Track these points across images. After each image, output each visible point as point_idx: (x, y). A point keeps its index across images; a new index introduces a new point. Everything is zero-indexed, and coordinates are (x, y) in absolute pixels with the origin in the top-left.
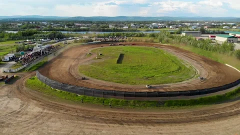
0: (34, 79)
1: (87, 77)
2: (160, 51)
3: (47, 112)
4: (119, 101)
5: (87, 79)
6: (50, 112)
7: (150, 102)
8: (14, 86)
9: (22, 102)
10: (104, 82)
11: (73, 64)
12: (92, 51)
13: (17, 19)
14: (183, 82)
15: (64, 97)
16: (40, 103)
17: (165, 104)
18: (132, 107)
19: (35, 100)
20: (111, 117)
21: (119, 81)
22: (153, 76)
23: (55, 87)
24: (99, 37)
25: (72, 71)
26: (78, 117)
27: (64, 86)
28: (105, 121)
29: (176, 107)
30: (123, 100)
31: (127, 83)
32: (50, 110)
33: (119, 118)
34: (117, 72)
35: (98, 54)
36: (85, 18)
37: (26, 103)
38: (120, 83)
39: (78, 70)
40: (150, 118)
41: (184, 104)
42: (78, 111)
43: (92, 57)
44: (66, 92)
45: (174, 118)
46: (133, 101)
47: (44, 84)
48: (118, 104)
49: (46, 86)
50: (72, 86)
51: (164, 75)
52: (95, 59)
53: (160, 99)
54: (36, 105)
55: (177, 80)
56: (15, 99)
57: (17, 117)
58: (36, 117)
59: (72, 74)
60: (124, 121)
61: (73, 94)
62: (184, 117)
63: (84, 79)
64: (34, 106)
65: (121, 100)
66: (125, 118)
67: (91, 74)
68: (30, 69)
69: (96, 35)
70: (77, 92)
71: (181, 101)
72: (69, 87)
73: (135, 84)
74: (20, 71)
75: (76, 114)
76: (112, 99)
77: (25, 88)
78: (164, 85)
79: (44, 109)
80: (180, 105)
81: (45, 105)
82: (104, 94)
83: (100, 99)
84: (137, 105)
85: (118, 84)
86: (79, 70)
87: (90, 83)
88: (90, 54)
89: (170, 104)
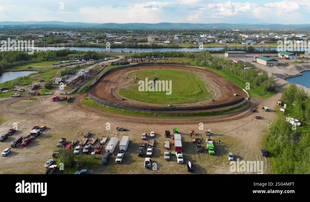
0: (87, 99)
1: (126, 98)
2: (193, 75)
3: (104, 118)
4: (147, 113)
5: (126, 100)
6: (106, 118)
7: (166, 114)
8: (75, 104)
9: (86, 113)
10: (138, 102)
11: (114, 87)
12: (129, 75)
13: (33, 26)
14: (197, 103)
15: (112, 111)
16: (98, 114)
17: (176, 115)
18: (156, 117)
19: (94, 112)
20: (142, 121)
21: (150, 101)
22: (177, 98)
23: (105, 105)
24: (135, 57)
25: (114, 93)
26: (123, 121)
27: (112, 104)
28: (138, 123)
29: (182, 117)
30: (150, 113)
31: (155, 103)
32: (105, 117)
33: (146, 121)
34: (149, 95)
35: (134, 78)
36: (118, 25)
37: (89, 114)
38: (151, 103)
39: (118, 93)
40: (164, 122)
41: (188, 115)
42: (122, 118)
43: (129, 81)
44: (113, 108)
45: (179, 122)
46: (156, 113)
47: (97, 103)
48: (147, 115)
49: (98, 104)
50: (117, 104)
51: (186, 97)
52: (131, 83)
53: (173, 112)
54: (96, 115)
55: (193, 101)
56: (79, 112)
57: (86, 121)
58: (98, 121)
59: (114, 96)
60: (149, 123)
61: (118, 109)
62: (185, 122)
63: (124, 99)
64: (94, 115)
65: (148, 113)
66: (150, 122)
67: (129, 96)
68: (80, 92)
69: (132, 55)
70: (120, 108)
71: (187, 114)
72: (115, 105)
73: (161, 103)
74: (73, 93)
75: (121, 119)
76: (143, 112)
77: (83, 105)
78: (183, 104)
79: (102, 117)
80: (185, 116)
81: (101, 115)
82: (138, 109)
83: (136, 112)
84: (158, 115)
85: (149, 103)
86: (120, 93)
87: (129, 103)
88: (127, 78)
89: (179, 115)
